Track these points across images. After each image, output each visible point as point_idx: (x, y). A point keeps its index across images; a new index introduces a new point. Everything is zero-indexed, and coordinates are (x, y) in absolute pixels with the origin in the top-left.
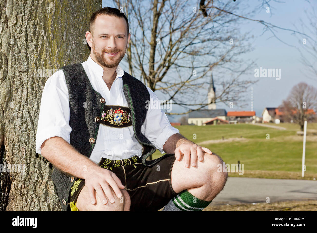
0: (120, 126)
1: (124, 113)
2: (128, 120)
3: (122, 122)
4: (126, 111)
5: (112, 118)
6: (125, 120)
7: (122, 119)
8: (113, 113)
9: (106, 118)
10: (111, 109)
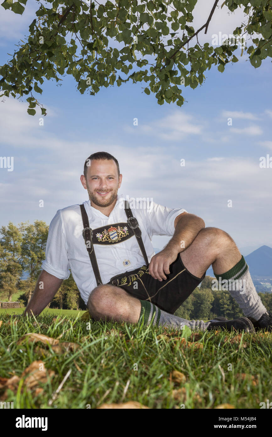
0: (119, 242)
1: (117, 229)
2: (125, 233)
3: (119, 237)
4: (119, 227)
5: (108, 237)
6: (121, 234)
7: (118, 235)
8: (107, 232)
9: (103, 238)
10: (105, 230)
